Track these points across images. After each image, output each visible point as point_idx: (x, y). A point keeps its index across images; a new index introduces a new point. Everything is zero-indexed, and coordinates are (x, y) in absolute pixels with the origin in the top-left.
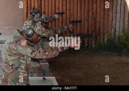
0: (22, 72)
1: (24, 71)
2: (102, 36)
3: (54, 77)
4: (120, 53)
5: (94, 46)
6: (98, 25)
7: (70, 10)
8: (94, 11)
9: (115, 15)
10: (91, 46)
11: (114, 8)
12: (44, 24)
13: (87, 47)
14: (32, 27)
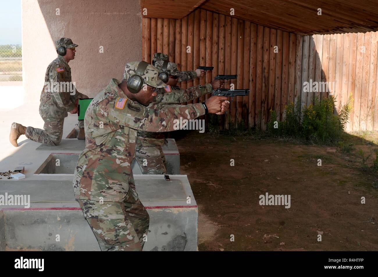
0: (119, 159)
1: (123, 157)
2: (277, 109)
3: (186, 176)
4: (307, 139)
5: (264, 127)
6: (271, 90)
7: (224, 62)
8: (265, 65)
9: (299, 73)
10: (260, 128)
11: (299, 62)
12: (170, 79)
13: (253, 129)
14: (139, 73)
